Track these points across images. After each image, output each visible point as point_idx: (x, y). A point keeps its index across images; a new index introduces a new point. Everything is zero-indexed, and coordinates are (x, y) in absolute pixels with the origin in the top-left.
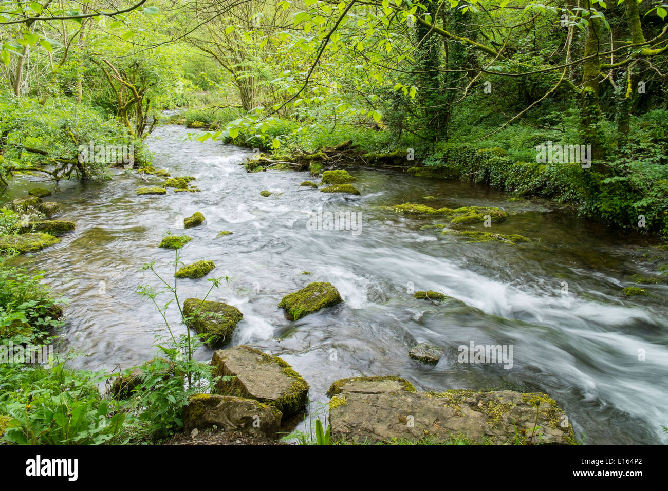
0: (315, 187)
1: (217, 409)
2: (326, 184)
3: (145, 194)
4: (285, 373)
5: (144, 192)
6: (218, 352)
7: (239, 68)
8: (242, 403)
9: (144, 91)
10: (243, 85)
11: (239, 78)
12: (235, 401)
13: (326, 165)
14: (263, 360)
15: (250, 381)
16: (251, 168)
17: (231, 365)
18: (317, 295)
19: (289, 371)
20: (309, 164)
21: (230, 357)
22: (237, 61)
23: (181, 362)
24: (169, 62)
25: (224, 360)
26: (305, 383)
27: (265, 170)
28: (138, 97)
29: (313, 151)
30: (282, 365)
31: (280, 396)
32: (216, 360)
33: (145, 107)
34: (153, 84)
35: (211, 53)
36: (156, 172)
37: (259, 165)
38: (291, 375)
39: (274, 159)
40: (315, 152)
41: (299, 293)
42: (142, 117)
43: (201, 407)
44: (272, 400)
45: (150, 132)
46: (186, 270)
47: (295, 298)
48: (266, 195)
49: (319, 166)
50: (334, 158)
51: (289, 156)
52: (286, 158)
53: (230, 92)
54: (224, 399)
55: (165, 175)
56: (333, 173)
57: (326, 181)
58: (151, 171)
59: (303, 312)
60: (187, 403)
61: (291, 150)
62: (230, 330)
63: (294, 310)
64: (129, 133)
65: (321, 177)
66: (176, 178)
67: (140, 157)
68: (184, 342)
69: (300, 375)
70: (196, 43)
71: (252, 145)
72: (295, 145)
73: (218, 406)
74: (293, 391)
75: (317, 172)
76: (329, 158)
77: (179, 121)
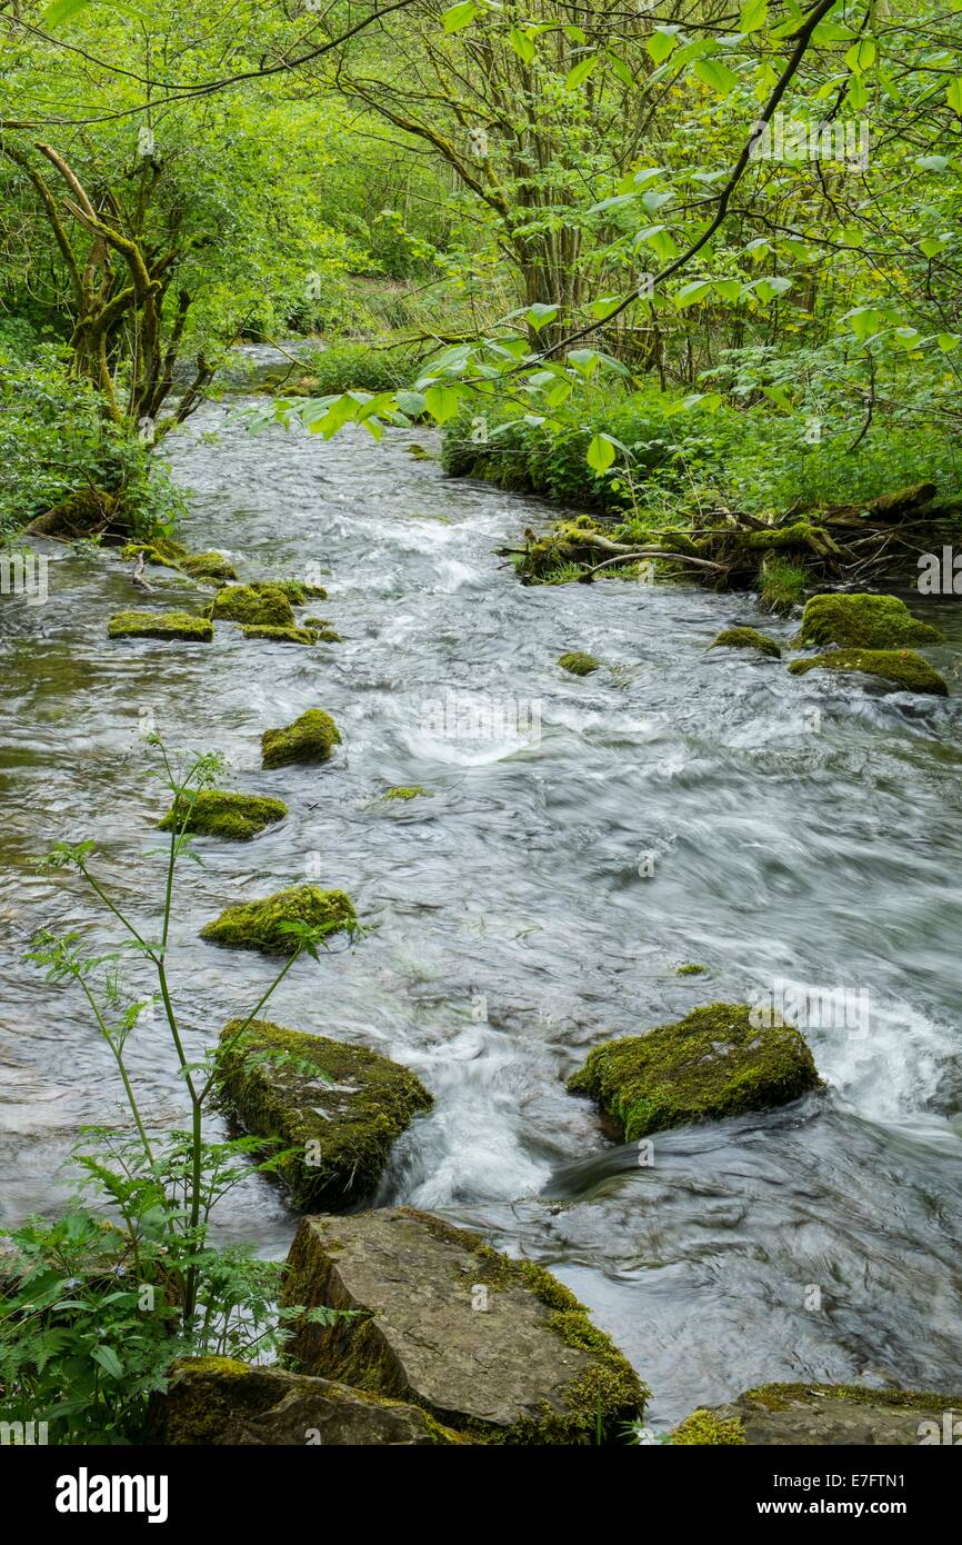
0: (772, 651)
1: (269, 1420)
2: (819, 643)
3: (136, 634)
4: (558, 1330)
5: (133, 626)
6: (315, 1224)
7: (527, 196)
8: (365, 1410)
9: (170, 262)
10: (537, 260)
11: (523, 230)
12: (340, 1403)
13: (824, 572)
14: (482, 1271)
15: (420, 1343)
16: (538, 566)
17: (357, 1273)
18: (725, 1052)
19: (576, 1325)
20: (757, 564)
21: (358, 1246)
22: (521, 170)
23: (161, 1229)
24: (273, 162)
25: (332, 1255)
26: (630, 1378)
27: (587, 580)
28: (149, 283)
29: (777, 516)
30: (553, 1299)
31: (525, 1414)
32: (304, 1251)
33: (172, 323)
34: (206, 240)
35: (430, 136)
36: (188, 559)
37: (567, 557)
38: (578, 1342)
39: (625, 541)
40: (786, 523)
41: (656, 1037)
42: (157, 359)
43: (210, 1405)
44: (494, 1426)
45: (183, 415)
46: (245, 917)
47: (639, 1058)
48: (581, 668)
49: (794, 576)
50: (857, 549)
51: (685, 530)
52: (670, 538)
53: (490, 286)
54: (302, 1384)
55: (217, 574)
56: (845, 603)
57: (817, 634)
58: (171, 557)
59: (663, 1111)
60: (162, 1385)
61: (694, 508)
62: (379, 1149)
63: (628, 1104)
64: (106, 413)
65: (798, 616)
66: (255, 587)
67: (136, 503)
68: (182, 1159)
69: (615, 1344)
70: (377, 101)
71: (549, 486)
72: (713, 494)
73: (277, 1409)
74: (580, 1401)
75: (786, 597)
76: (836, 548)
77: (293, 383)
